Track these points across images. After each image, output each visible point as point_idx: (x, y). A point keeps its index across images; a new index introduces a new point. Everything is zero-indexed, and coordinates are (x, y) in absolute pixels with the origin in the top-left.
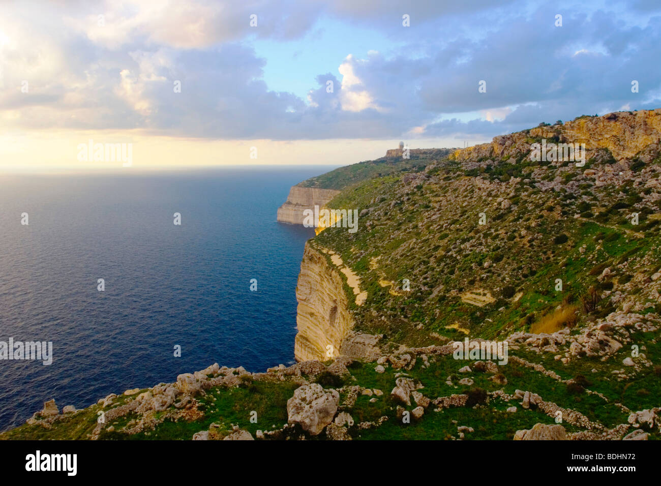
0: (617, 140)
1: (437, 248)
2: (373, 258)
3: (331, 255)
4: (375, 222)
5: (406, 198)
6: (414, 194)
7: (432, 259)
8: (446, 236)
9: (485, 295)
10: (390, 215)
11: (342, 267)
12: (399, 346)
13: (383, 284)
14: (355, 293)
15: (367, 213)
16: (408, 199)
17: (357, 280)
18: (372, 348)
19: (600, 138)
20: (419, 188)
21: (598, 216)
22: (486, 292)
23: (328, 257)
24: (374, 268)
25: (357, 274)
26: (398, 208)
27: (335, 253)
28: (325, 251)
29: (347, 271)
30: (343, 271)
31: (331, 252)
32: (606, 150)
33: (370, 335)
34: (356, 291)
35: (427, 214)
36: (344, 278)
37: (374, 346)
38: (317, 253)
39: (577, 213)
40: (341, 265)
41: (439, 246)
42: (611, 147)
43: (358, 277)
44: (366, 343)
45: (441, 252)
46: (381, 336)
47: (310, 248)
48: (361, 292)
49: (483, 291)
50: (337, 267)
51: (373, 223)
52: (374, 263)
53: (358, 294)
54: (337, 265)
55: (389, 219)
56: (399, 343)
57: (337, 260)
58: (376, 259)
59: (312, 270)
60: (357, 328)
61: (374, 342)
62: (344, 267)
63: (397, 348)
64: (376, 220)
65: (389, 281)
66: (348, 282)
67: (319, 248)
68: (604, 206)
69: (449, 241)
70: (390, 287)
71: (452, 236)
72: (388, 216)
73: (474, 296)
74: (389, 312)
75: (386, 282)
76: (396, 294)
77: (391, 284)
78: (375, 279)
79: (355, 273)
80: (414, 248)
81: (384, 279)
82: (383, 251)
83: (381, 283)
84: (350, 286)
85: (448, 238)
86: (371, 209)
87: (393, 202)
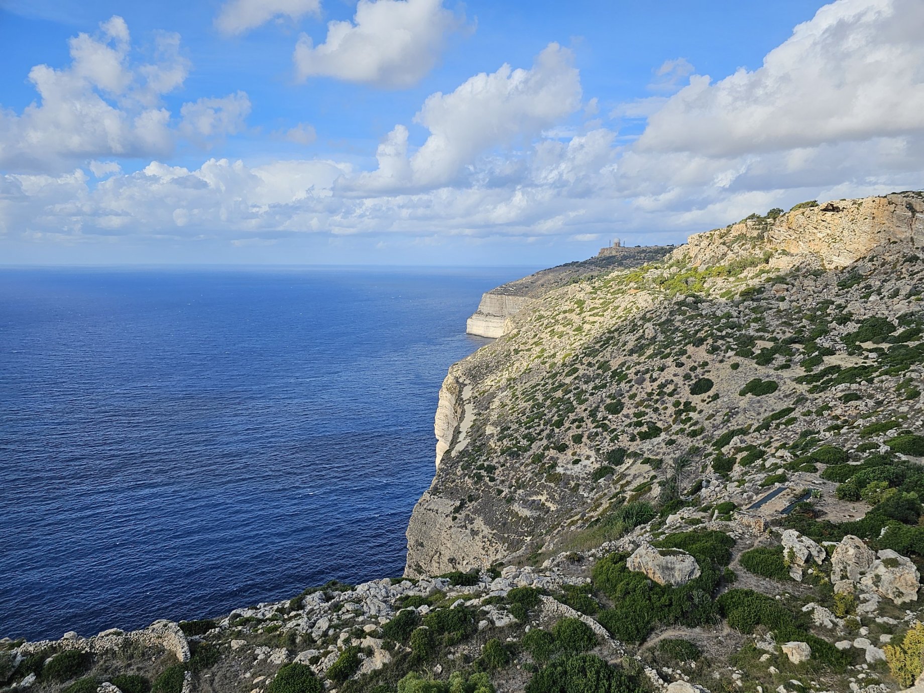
1: (561, 385)
2: (499, 393)
3: (466, 385)
5: (561, 317)
6: (571, 311)
7: (548, 402)
8: (576, 371)
9: (588, 457)
10: (539, 338)
11: (468, 402)
12: (474, 519)
13: (489, 430)
14: (458, 440)
16: (564, 319)
17: (471, 421)
18: (444, 519)
20: (581, 303)
22: (591, 453)
23: (461, 387)
24: (494, 407)
25: (475, 414)
27: (470, 384)
28: (460, 380)
29: (469, 408)
30: (467, 407)
31: (467, 382)
33: (446, 501)
34: (461, 437)
36: (461, 419)
37: (447, 516)
38: (454, 381)
39: (732, 350)
40: (468, 399)
41: (563, 385)
44: (440, 510)
45: (559, 394)
46: (458, 503)
48: (465, 439)
49: (588, 451)
51: (519, 347)
52: (497, 401)
53: (460, 442)
54: (465, 399)
57: (467, 393)
61: (449, 510)
62: (470, 403)
64: (523, 344)
65: (495, 427)
66: (461, 425)
69: (575, 379)
70: (492, 435)
71: (580, 373)
72: (536, 340)
73: (576, 458)
74: (474, 472)
75: (492, 428)
76: (493, 446)
77: (495, 432)
78: (485, 422)
79: (475, 411)
80: (538, 385)
81: (493, 424)
82: (512, 385)
83: (487, 428)
84: (461, 430)
85: (576, 375)
86: (524, 329)
87: (546, 322)
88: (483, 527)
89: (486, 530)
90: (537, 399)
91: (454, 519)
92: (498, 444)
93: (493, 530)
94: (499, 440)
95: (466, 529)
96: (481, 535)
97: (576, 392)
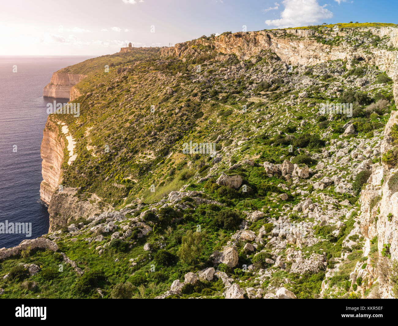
0: (240, 49)
1: (127, 121)
2: (88, 128)
3: (62, 126)
4: (95, 101)
5: (116, 84)
6: (121, 82)
8: (133, 112)
9: (150, 154)
10: (105, 97)
11: (67, 135)
12: (91, 195)
13: (89, 148)
14: (70, 156)
15: (91, 95)
16: (118, 86)
17: (74, 145)
18: (73, 198)
19: (231, 48)
20: (125, 78)
21: (221, 100)
22: (151, 152)
23: (60, 127)
24: (87, 136)
25: (75, 141)
26: (110, 92)
27: (65, 125)
28: (59, 123)
29: (70, 139)
30: (68, 138)
31: (63, 124)
32: (234, 55)
33: (72, 188)
34: (71, 154)
35: (126, 96)
36: (67, 144)
37: (74, 196)
38: (54, 124)
39: (210, 98)
40: (67, 133)
41: (128, 120)
42: (237, 54)
43: (76, 143)
44: (69, 194)
45: (128, 125)
46: (80, 188)
47: (50, 121)
48: (74, 154)
49: (150, 151)
50: (65, 135)
51: (93, 102)
52: (88, 132)
53: (71, 156)
54: (65, 134)
55: (104, 100)
56: (92, 193)
57: (65, 130)
58: (90, 129)
59: (51, 136)
60: (64, 183)
61: (75, 193)
62: (69, 135)
63: (90, 196)
64: (96, 100)
65: (92, 146)
66: (68, 147)
67: (55, 121)
68: (226, 92)
69: (135, 116)
70: (92, 151)
71: (137, 113)
72: (103, 98)
73: (144, 155)
74: (86, 170)
75: (91, 147)
76: (95, 156)
77: (93, 148)
78: (85, 144)
79: (75, 139)
80: (113, 121)
81: (90, 145)
82: (95, 123)
83: (87, 147)
84: (68, 150)
85: (134, 114)
86: (94, 92)
87: (107, 88)
88: (97, 198)
89: (100, 199)
90: (115, 129)
91: (79, 197)
92: (98, 154)
93: (104, 198)
94: (97, 152)
95: (87, 200)
96: (97, 202)
97: (137, 123)
